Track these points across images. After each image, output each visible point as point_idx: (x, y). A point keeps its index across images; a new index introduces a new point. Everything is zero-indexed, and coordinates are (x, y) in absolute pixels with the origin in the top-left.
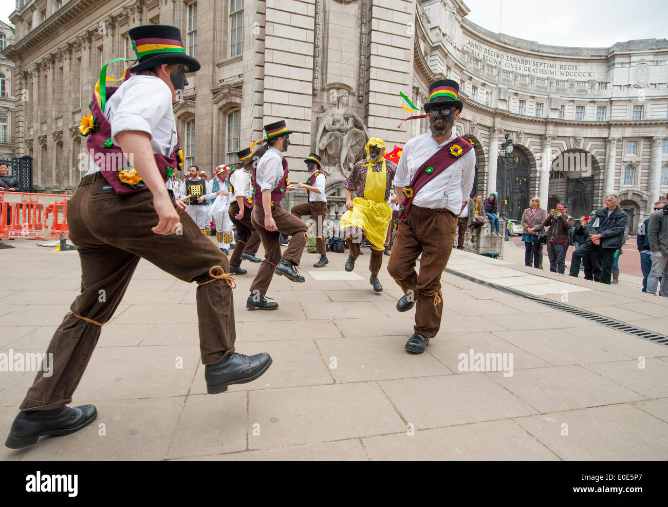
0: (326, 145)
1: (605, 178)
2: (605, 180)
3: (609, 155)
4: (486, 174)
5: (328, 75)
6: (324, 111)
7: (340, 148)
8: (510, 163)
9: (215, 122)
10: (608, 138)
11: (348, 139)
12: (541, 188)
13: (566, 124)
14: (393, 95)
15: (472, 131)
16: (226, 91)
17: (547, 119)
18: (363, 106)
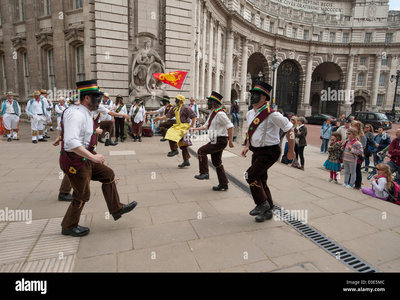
0: (137, 73)
1: (346, 81)
2: (346, 83)
3: (349, 66)
4: (269, 79)
5: (138, 27)
6: (137, 50)
7: (145, 75)
8: (287, 72)
9: (68, 53)
10: (349, 54)
11: (151, 69)
12: (306, 88)
13: (323, 45)
14: (181, 40)
15: (260, 50)
16: (73, 33)
17: (310, 41)
18: (163, 47)
